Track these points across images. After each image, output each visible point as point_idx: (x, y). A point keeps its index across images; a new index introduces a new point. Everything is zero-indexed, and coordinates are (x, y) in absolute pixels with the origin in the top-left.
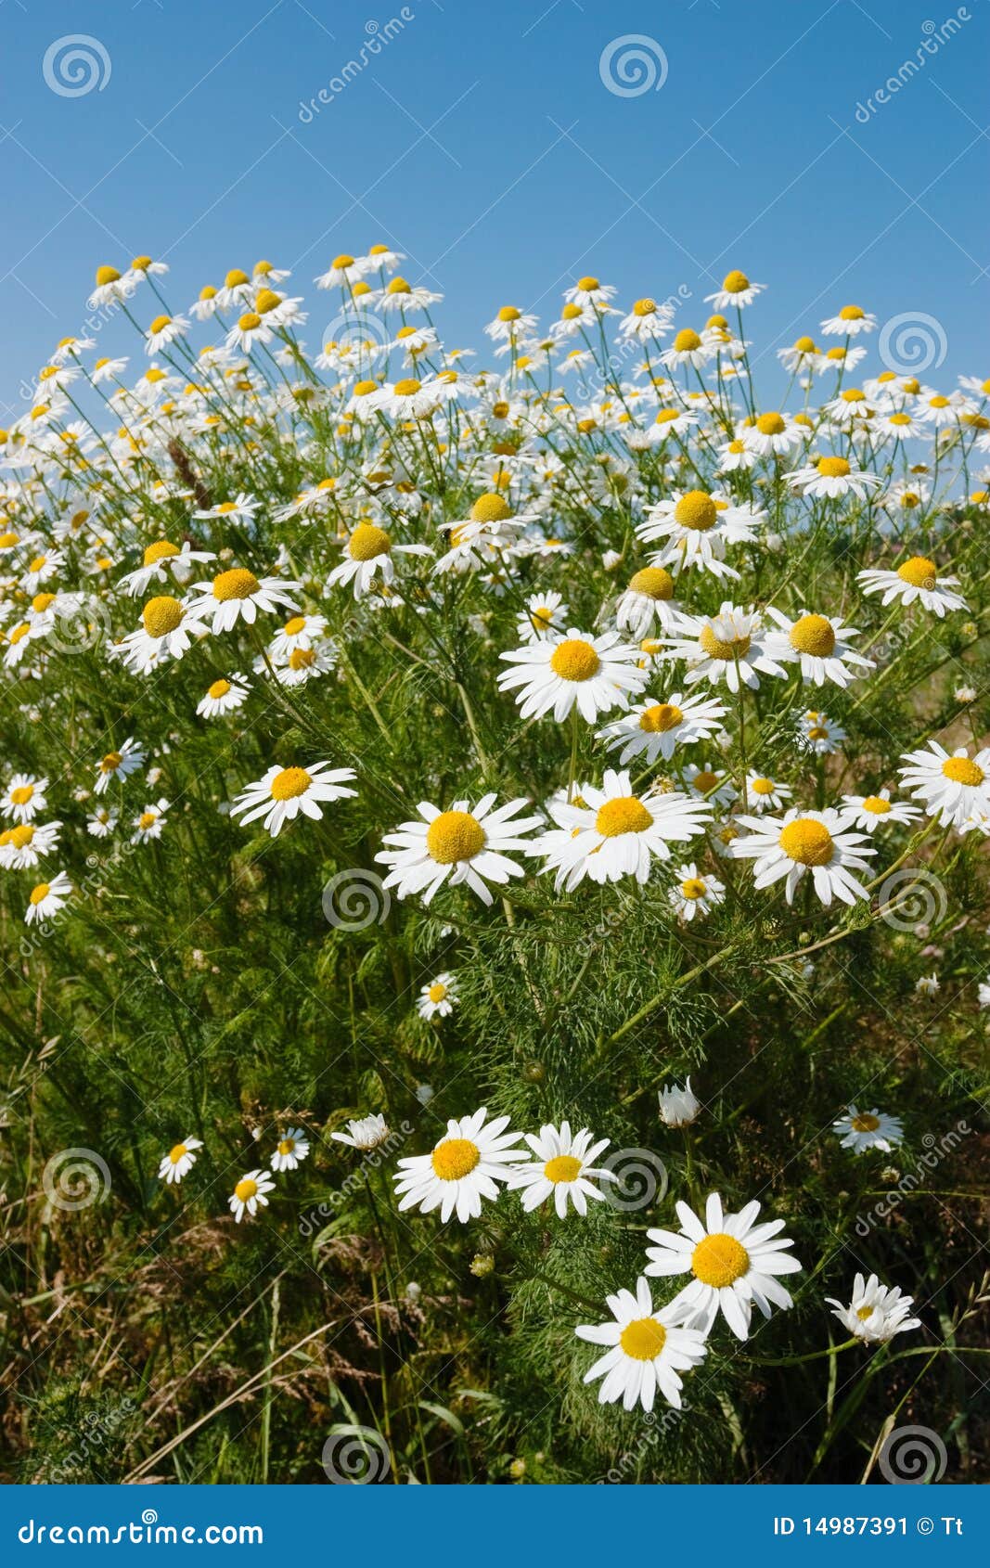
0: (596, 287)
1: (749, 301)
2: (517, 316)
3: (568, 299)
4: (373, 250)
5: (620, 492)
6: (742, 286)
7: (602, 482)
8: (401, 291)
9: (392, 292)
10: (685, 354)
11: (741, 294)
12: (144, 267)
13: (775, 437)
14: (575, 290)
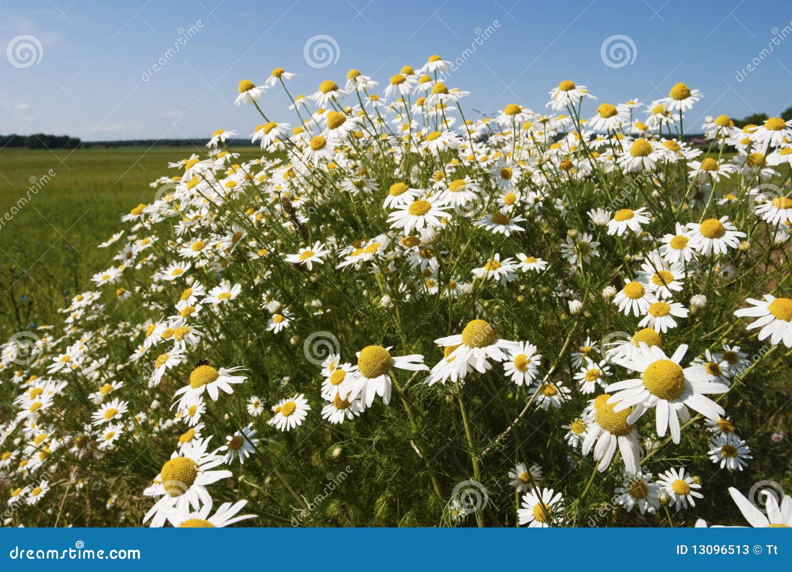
0: (572, 87)
1: (690, 107)
2: (518, 111)
3: (552, 97)
4: (431, 58)
5: (582, 255)
6: (685, 95)
7: (571, 246)
8: (441, 92)
9: (434, 93)
10: (638, 159)
11: (683, 101)
12: (279, 75)
13: (715, 240)
14: (557, 89)
